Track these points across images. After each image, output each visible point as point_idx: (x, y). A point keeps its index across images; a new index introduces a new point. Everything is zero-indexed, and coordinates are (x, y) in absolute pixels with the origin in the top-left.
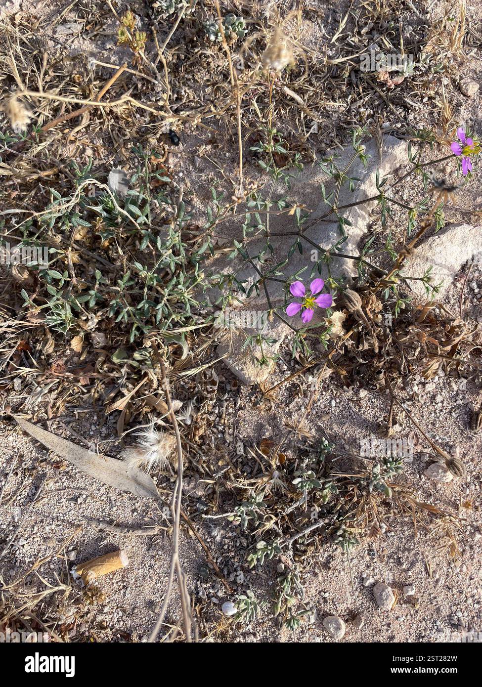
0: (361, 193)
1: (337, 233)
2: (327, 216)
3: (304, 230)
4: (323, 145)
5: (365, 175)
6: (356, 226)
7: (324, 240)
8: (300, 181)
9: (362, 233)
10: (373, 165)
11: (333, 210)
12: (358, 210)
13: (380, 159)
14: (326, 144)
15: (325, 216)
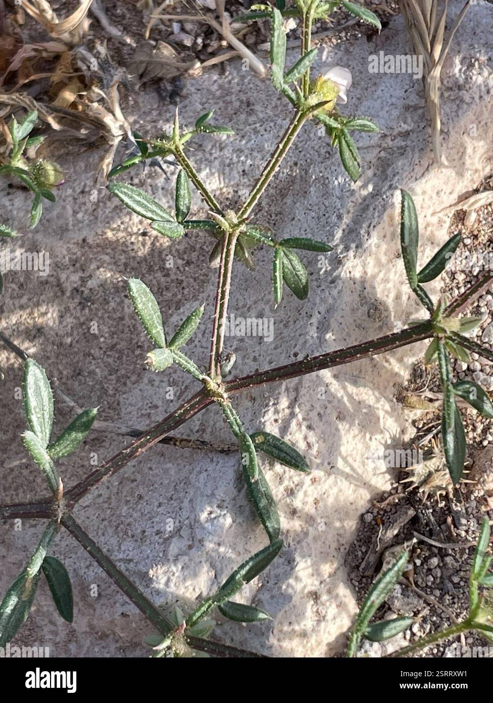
0: (349, 299)
1: (238, 511)
2: (180, 421)
3: (75, 494)
4: (167, 51)
5: (365, 206)
6: (331, 468)
7: (174, 548)
8: (63, 231)
9: (363, 498)
10: (402, 151)
11: (206, 393)
12: (335, 386)
13: (431, 123)
14: (179, 46)
15: (173, 421)
